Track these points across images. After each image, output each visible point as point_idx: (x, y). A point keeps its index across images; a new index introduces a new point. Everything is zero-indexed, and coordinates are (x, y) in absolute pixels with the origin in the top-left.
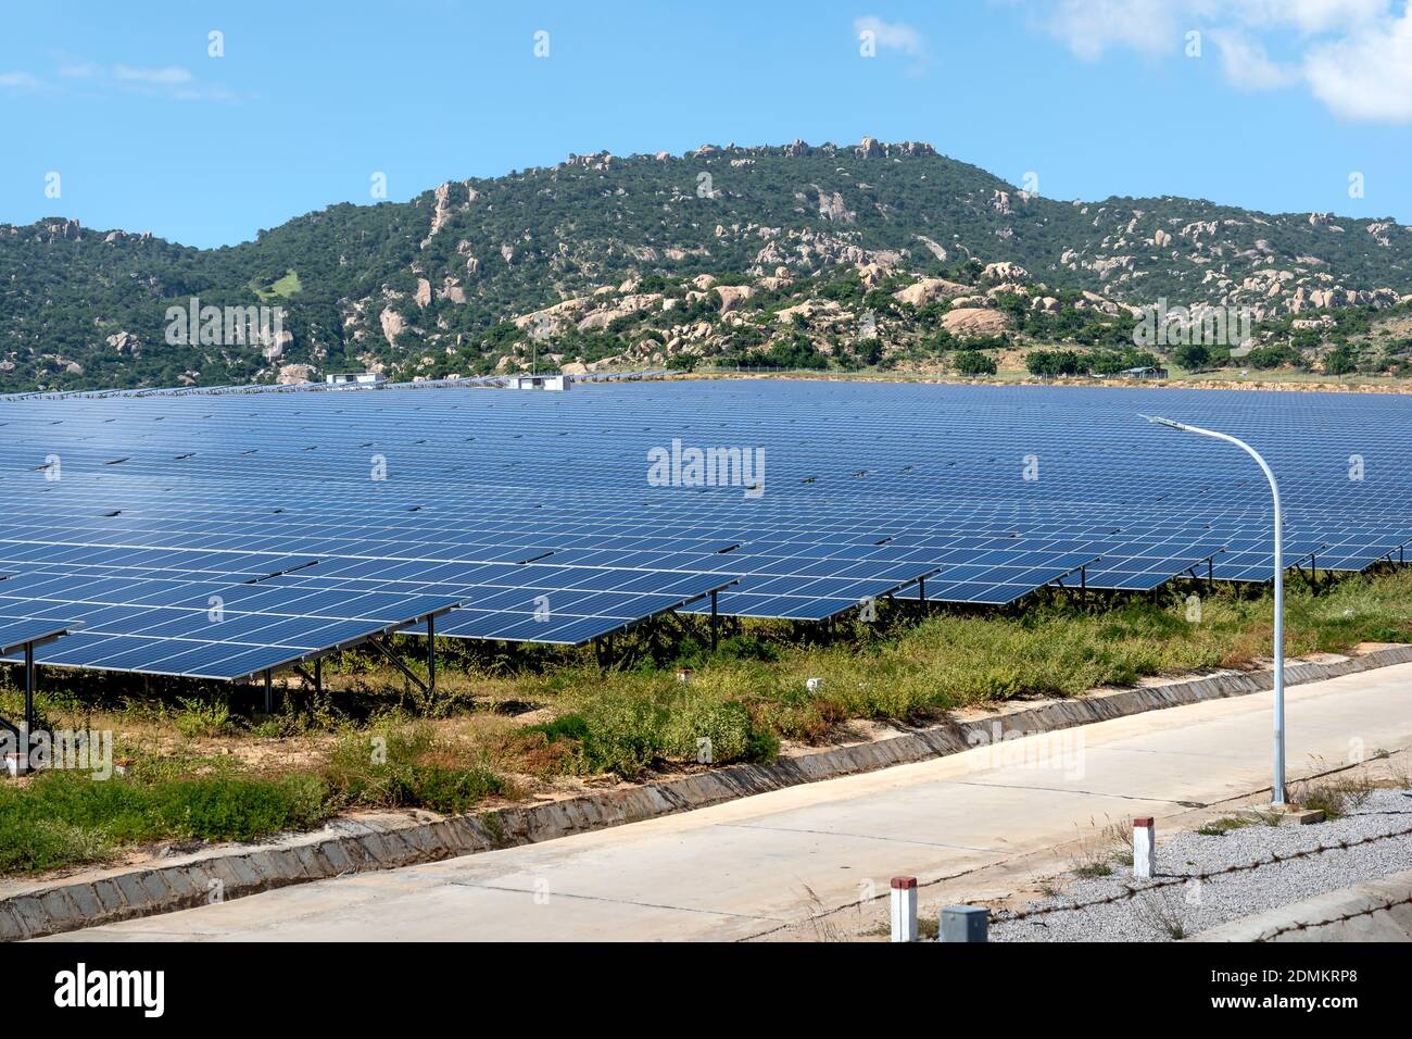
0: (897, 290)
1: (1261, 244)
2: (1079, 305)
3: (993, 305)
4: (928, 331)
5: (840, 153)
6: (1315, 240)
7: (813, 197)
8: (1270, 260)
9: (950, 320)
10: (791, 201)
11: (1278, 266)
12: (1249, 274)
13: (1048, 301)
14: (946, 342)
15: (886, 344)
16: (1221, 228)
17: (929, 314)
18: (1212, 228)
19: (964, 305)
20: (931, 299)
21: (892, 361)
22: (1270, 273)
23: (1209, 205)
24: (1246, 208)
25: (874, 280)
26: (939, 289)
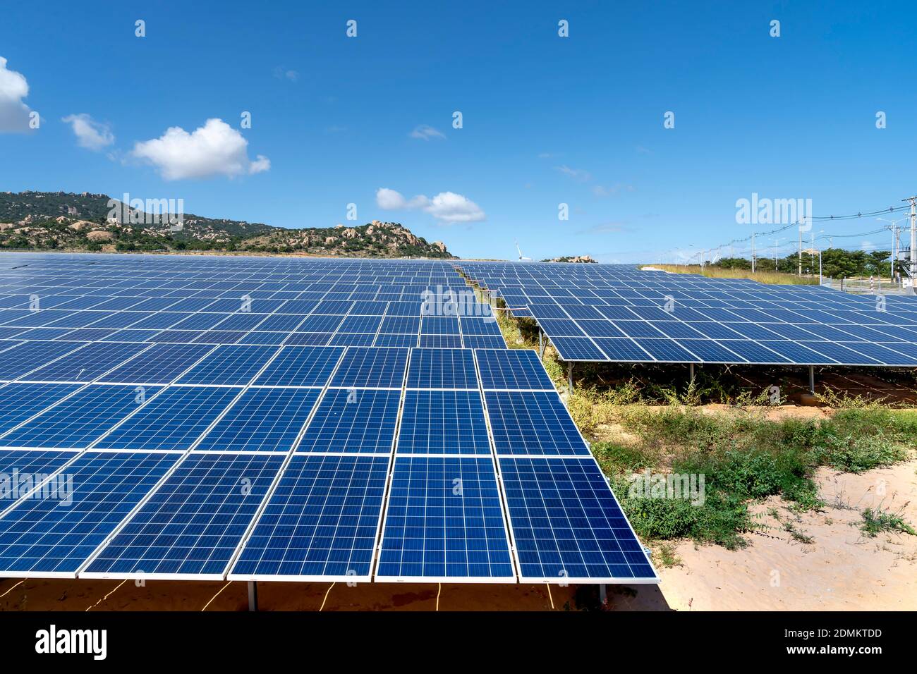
0: (69, 224)
1: (209, 227)
2: (143, 233)
3: (107, 230)
4: (81, 238)
5: (76, 196)
6: (225, 226)
7: (66, 208)
8: (212, 231)
9: (90, 235)
10: (58, 209)
11: (214, 232)
12: (207, 234)
13: (129, 230)
14: (86, 242)
15: (60, 242)
16: (198, 222)
17: (82, 232)
18: (195, 222)
19: (96, 230)
20: (83, 228)
21: (62, 248)
22: (213, 234)
23: (194, 216)
24: (205, 217)
25: (62, 221)
26: (87, 225)
